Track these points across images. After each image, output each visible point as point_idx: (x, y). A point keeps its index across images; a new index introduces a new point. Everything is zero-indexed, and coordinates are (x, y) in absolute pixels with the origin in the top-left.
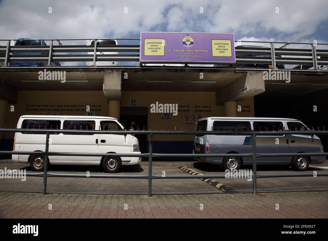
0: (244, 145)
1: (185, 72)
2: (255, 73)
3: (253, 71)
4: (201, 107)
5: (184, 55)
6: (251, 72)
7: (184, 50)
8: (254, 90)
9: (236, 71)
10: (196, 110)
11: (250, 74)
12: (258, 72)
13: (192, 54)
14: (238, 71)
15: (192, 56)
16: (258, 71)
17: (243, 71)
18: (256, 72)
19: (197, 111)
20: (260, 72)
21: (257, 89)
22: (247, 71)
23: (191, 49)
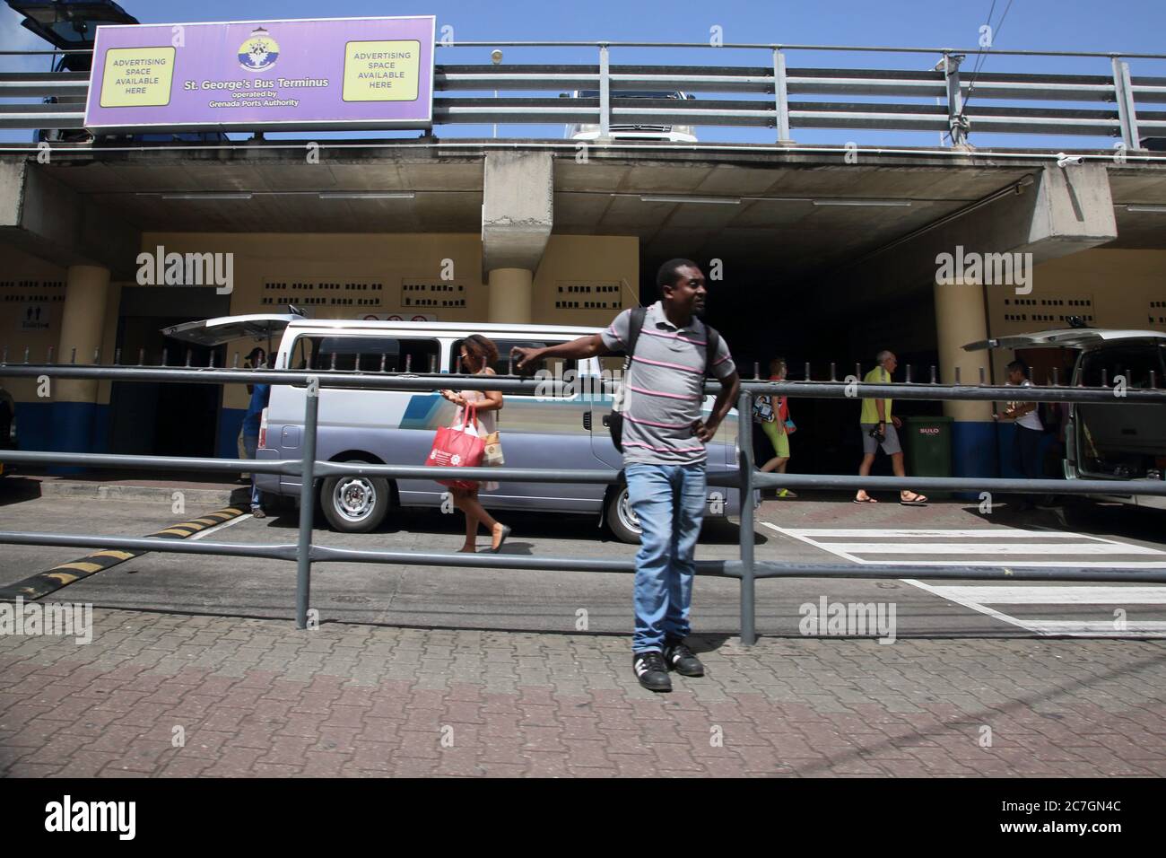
0: (401, 427)
1: (244, 159)
2: (514, 160)
3: (508, 153)
4: (428, 288)
5: (236, 100)
6: (501, 153)
7: (238, 85)
8: (506, 221)
9: (440, 153)
10: (408, 301)
11: (495, 163)
12: (526, 156)
13: (266, 98)
14: (447, 153)
15: (266, 103)
16: (527, 152)
17: (467, 154)
18: (519, 154)
19: (413, 303)
20: (535, 153)
21: (517, 219)
22: (481, 153)
23: (265, 77)
